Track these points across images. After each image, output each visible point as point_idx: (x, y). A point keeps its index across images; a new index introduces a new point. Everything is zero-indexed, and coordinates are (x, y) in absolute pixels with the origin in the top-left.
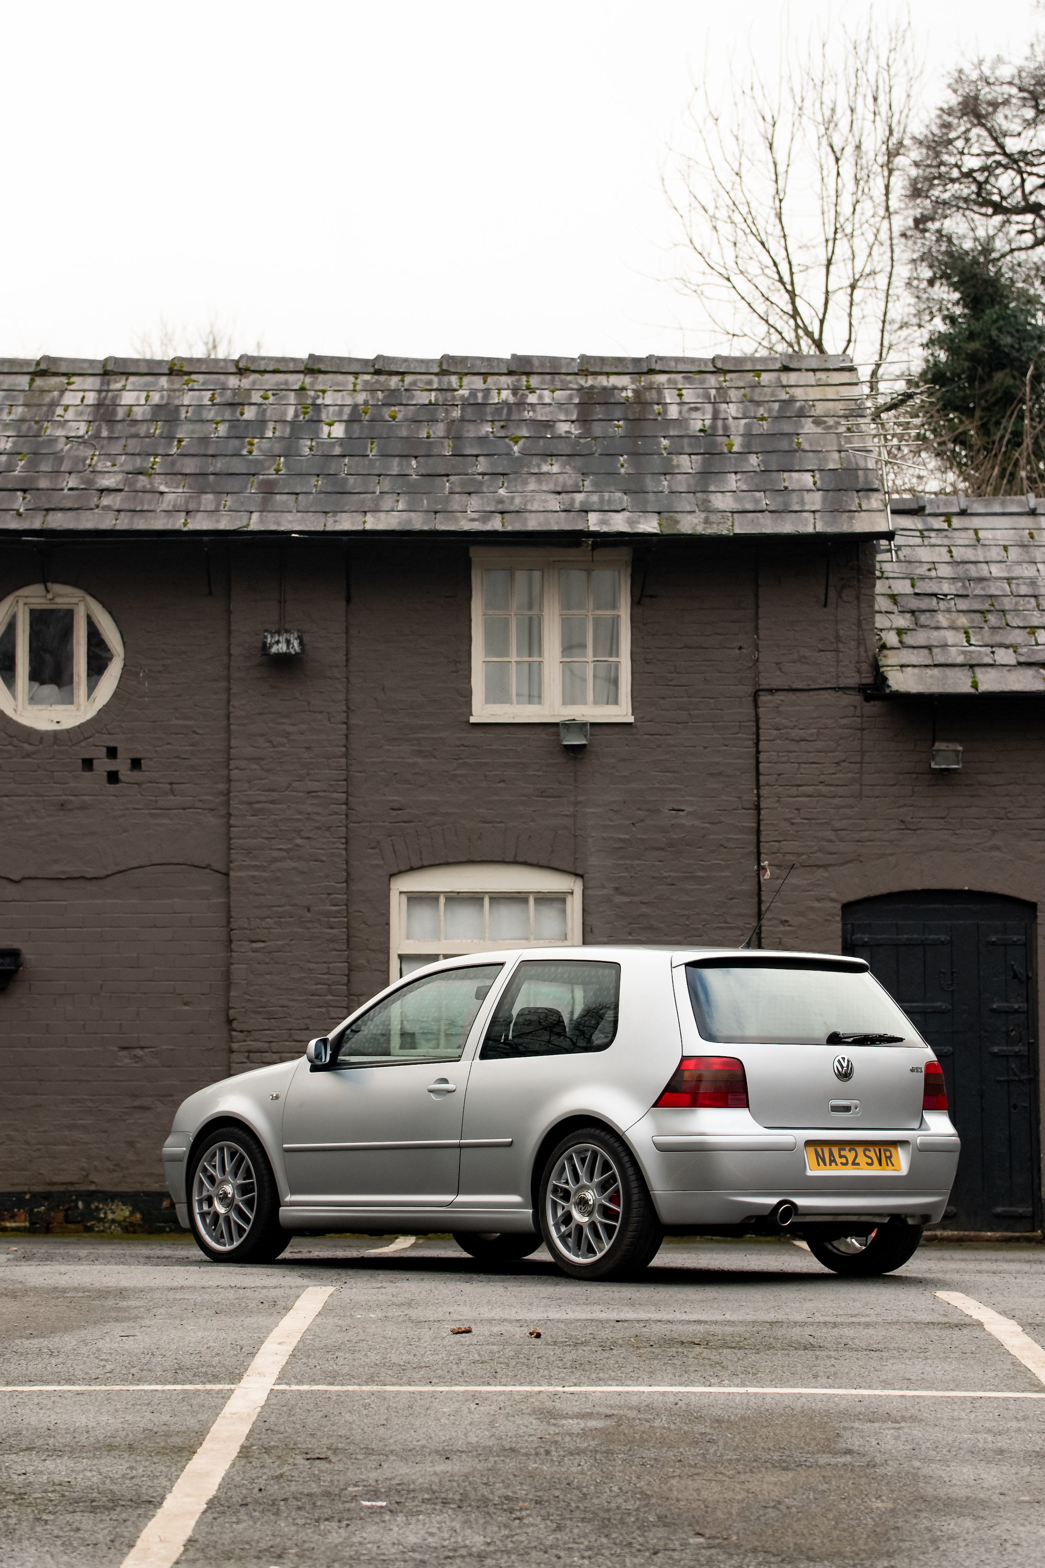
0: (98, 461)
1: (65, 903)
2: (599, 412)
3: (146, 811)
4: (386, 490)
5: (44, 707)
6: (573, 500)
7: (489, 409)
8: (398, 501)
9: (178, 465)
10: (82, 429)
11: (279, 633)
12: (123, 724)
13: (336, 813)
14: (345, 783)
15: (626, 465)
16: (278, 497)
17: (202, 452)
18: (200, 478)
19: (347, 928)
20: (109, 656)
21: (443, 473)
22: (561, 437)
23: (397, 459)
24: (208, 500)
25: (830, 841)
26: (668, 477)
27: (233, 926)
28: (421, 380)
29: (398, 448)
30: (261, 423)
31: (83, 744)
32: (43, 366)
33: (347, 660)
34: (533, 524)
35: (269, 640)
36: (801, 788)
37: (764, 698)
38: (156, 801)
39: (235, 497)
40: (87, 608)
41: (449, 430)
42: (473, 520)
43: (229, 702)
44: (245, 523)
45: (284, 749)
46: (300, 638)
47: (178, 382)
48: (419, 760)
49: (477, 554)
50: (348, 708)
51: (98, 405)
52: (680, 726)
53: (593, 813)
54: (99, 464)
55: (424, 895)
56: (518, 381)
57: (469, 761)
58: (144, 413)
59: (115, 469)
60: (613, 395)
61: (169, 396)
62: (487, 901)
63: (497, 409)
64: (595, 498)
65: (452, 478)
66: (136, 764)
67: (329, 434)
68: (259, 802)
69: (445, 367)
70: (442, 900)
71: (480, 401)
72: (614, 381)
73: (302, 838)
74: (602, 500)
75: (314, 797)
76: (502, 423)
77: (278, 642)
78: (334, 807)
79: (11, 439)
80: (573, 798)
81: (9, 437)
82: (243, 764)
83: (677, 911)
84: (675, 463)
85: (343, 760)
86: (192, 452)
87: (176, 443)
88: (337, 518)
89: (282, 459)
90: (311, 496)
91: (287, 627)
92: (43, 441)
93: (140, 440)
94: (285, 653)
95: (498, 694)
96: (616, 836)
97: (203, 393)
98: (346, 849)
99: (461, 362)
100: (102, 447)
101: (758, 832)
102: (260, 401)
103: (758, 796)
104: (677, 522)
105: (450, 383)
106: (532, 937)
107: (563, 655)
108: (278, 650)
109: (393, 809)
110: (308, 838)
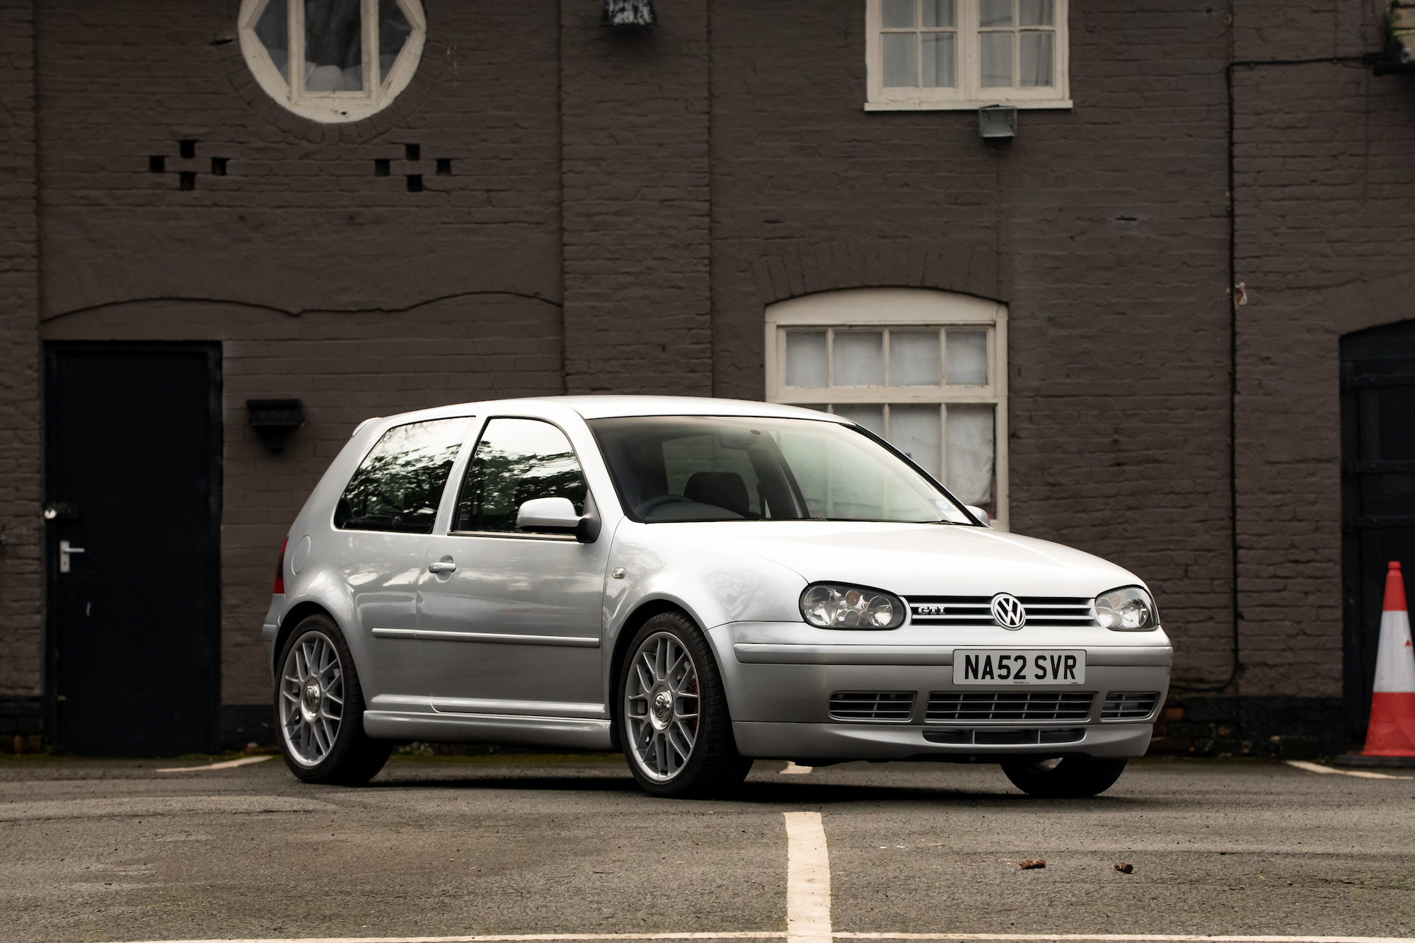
1: (357, 342)
3: (458, 226)
5: (324, 94)
12: (426, 116)
13: (697, 227)
14: (707, 189)
19: (712, 371)
20: (406, 29)
25: (1324, 256)
27: (569, 369)
31: (376, 141)
33: (709, 33)
35: (611, 7)
36: (1287, 189)
37: (1240, 75)
38: (469, 213)
43: (560, 87)
45: (631, 146)
46: (650, 4)
48: (800, 159)
50: (711, 94)
52: (1130, 112)
53: (1021, 224)
55: (808, 330)
57: (863, 159)
62: (886, 336)
66: (443, 166)
68: (600, 214)
70: (830, 336)
73: (655, 259)
75: (669, 206)
77: (623, 10)
78: (694, 220)
80: (995, 206)
82: (579, 165)
83: (1126, 346)
85: (706, 160)
94: (632, 25)
95: (898, 74)
96: (1050, 253)
98: (710, 273)
101: (1232, 245)
103: (1232, 199)
106: (944, 381)
107: (982, 24)
108: (623, 19)
109: (768, 222)
110: (662, 259)
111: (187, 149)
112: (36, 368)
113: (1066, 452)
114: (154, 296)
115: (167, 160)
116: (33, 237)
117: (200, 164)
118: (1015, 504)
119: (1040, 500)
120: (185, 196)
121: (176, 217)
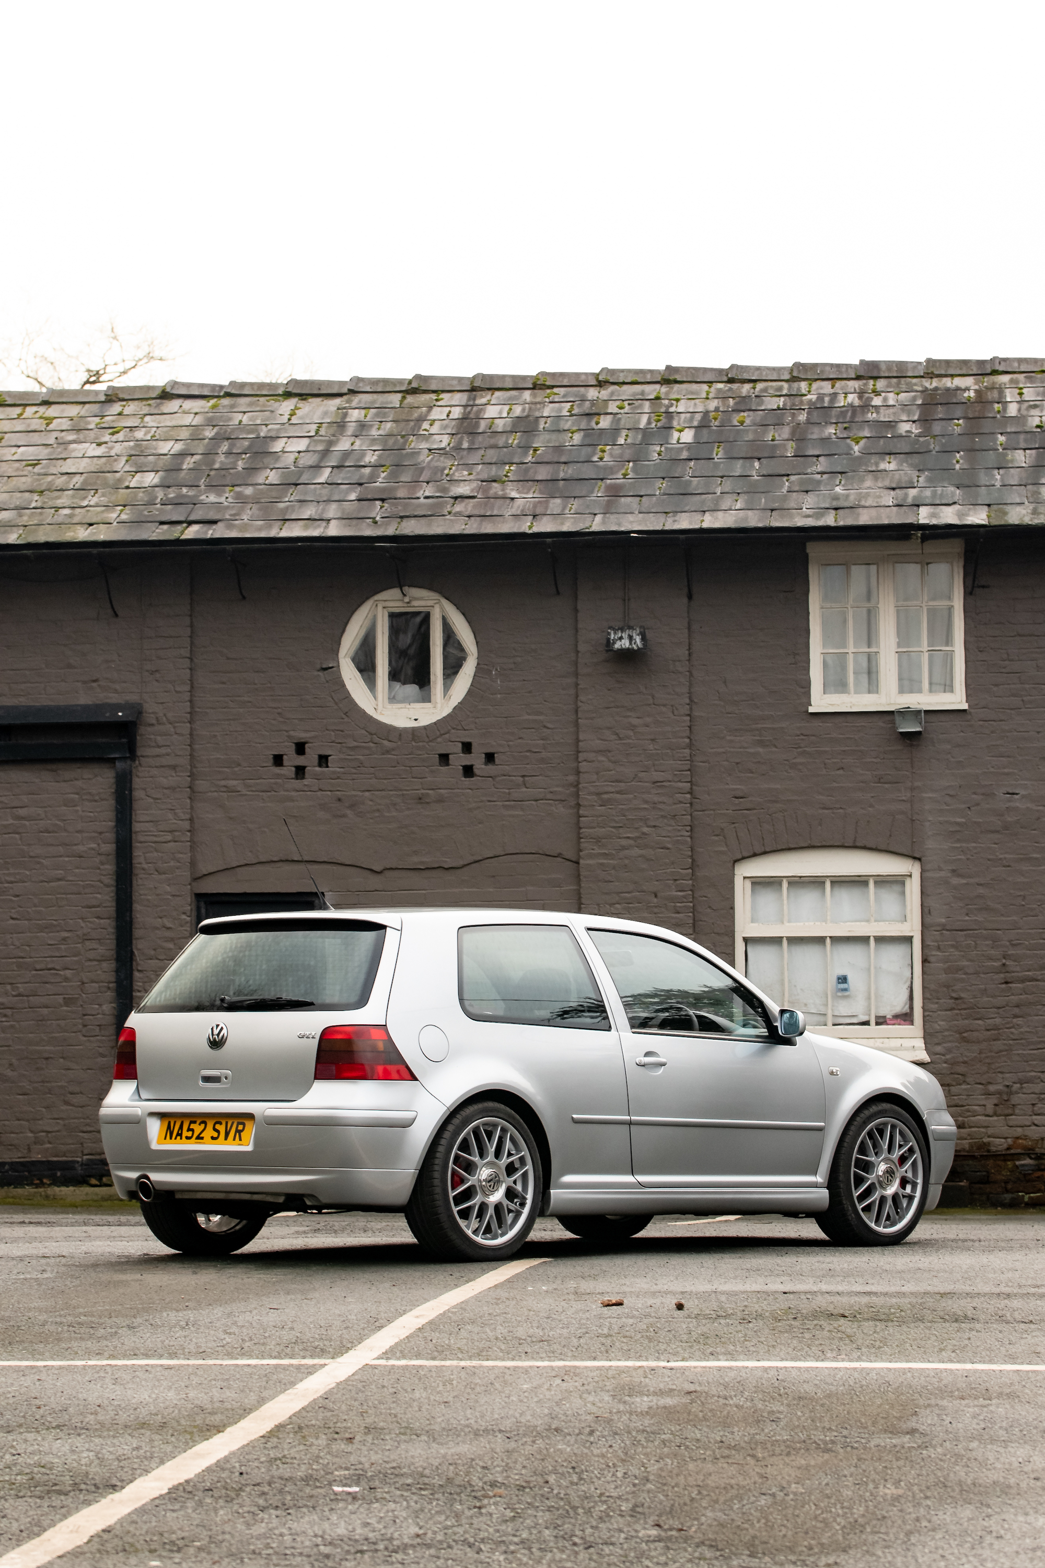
0: (457, 470)
1: (424, 892)
2: (940, 412)
3: (501, 803)
4: (727, 490)
5: (403, 705)
6: (906, 495)
7: (834, 412)
8: (737, 501)
9: (531, 472)
10: (445, 441)
11: (622, 630)
12: (477, 720)
13: (681, 802)
14: (689, 773)
15: (961, 461)
16: (623, 499)
17: (555, 460)
18: (550, 483)
19: (693, 913)
20: (463, 655)
21: (783, 473)
22: (902, 436)
23: (741, 461)
24: (556, 504)
26: (1001, 471)
28: (771, 387)
29: (744, 451)
30: (615, 431)
31: (439, 740)
32: (414, 385)
33: (690, 655)
34: (865, 518)
35: (612, 637)
38: (510, 794)
39: (581, 500)
40: (442, 609)
41: (793, 433)
42: (808, 516)
43: (577, 696)
44: (587, 525)
45: (630, 741)
46: (643, 634)
47: (540, 395)
48: (760, 750)
49: (814, 550)
50: (691, 701)
51: (464, 418)
52: (1013, 712)
53: (930, 798)
54: (457, 474)
55: (767, 880)
56: (865, 385)
57: (807, 749)
58: (504, 425)
59: (471, 477)
60: (955, 395)
61: (530, 409)
62: (828, 884)
63: (842, 412)
64: (928, 493)
65: (792, 478)
66: (490, 758)
67: (679, 439)
68: (606, 793)
69: (795, 374)
70: (785, 884)
71: (826, 405)
72: (959, 382)
73: (648, 827)
74: (934, 494)
75: (660, 787)
76: (846, 425)
77: (621, 638)
78: (679, 796)
79: (376, 453)
80: (910, 784)
81: (375, 451)
82: (591, 756)
83: (1012, 891)
84: (1009, 457)
85: (687, 751)
86: (546, 460)
87: (531, 452)
88: (676, 518)
89: (631, 464)
90: (654, 498)
91: (631, 624)
92: (407, 454)
93: (498, 450)
94: (628, 649)
95: (837, 684)
96: (952, 819)
97: (563, 405)
98: (691, 837)
99: (811, 369)
100: (462, 458)
102: (616, 410)
104: (1005, 513)
105: (799, 389)
106: (873, 919)
107: (899, 645)
108: (621, 645)
109: (736, 798)
110: (654, 826)
111: (300, 748)
112: (188, 914)
113: (966, 974)
114: (275, 859)
115: (285, 757)
116: (188, 816)
117: (309, 760)
118: (927, 1013)
119: (946, 1010)
120: (298, 784)
121: (291, 800)
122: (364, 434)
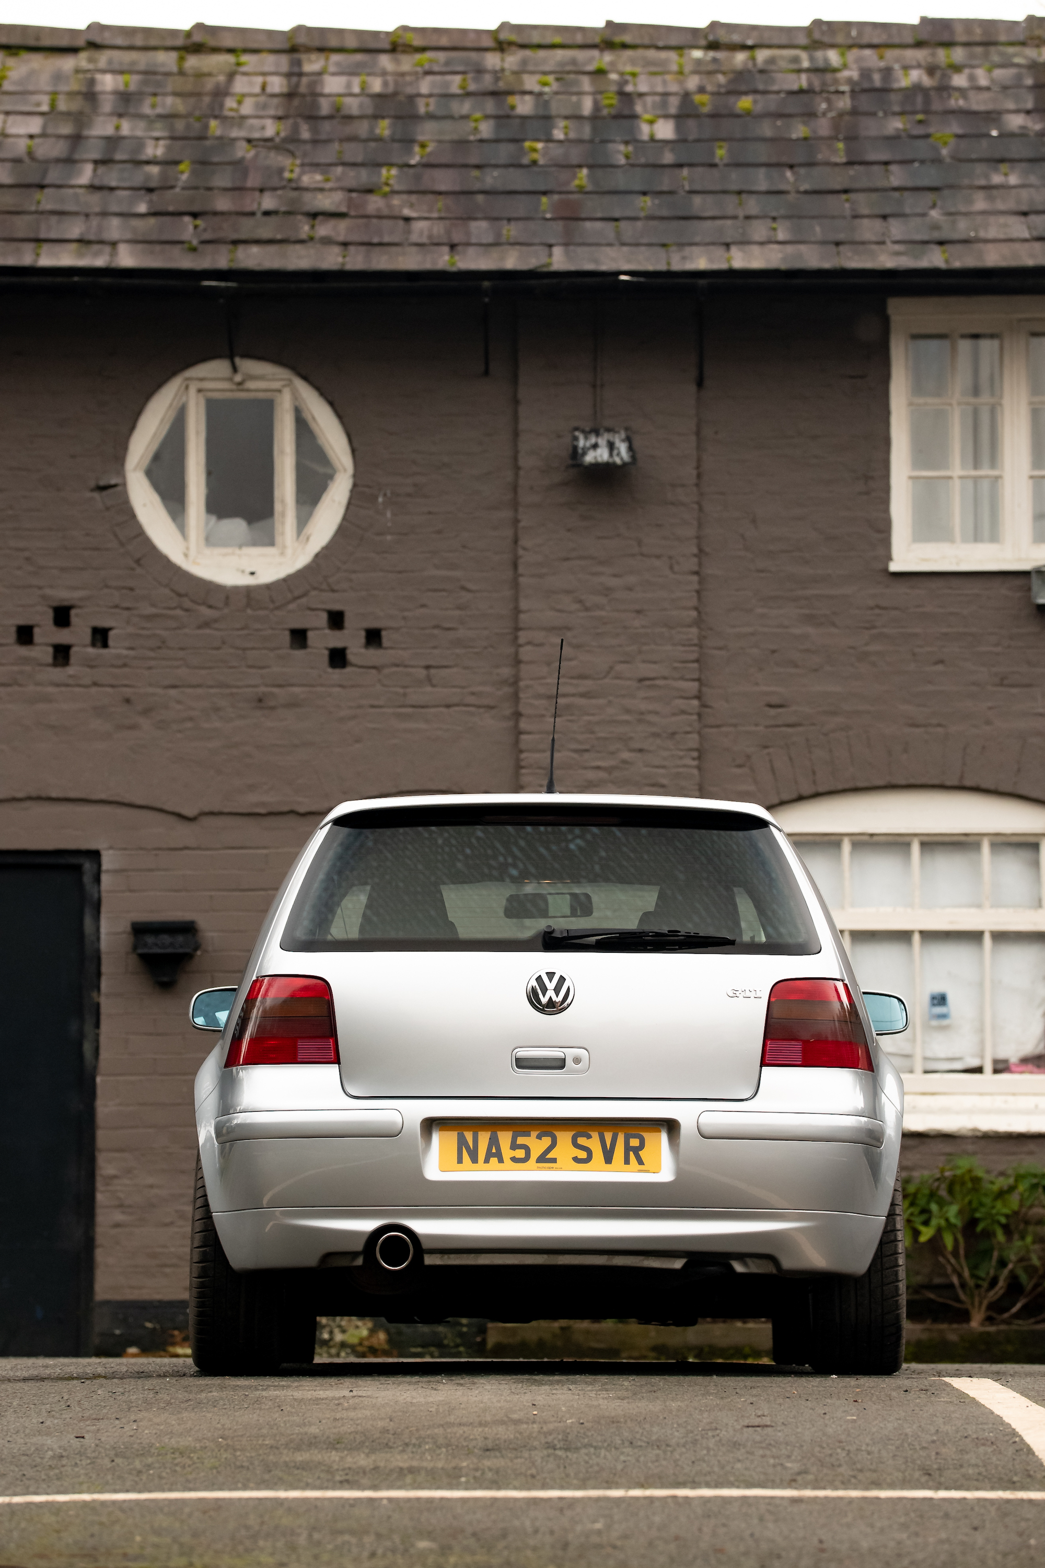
0: (302, 173)
1: (265, 851)
3: (391, 711)
4: (754, 213)
5: (229, 550)
7: (894, 97)
8: (774, 229)
9: (426, 179)
10: (270, 129)
11: (597, 432)
12: (353, 576)
13: (683, 712)
14: (696, 665)
16: (588, 225)
17: (460, 161)
18: (462, 198)
20: (329, 471)
21: (838, 188)
22: (1012, 135)
23: (763, 169)
24: (480, 229)
28: (781, 56)
29: (762, 153)
30: (545, 119)
31: (292, 606)
32: (197, 38)
33: (699, 476)
34: (993, 258)
35: (581, 443)
38: (405, 695)
39: (521, 225)
40: (295, 396)
41: (836, 128)
42: (898, 254)
43: (516, 541)
44: (544, 260)
45: (603, 613)
46: (628, 439)
47: (408, 62)
48: (810, 630)
49: (896, 307)
50: (701, 550)
51: (288, 94)
54: (305, 178)
55: (818, 839)
56: (933, 55)
57: (885, 630)
58: (361, 106)
59: (331, 184)
61: (396, 82)
62: (916, 848)
63: (907, 97)
65: (853, 196)
66: (373, 637)
67: (652, 134)
68: (563, 696)
69: (816, 37)
70: (846, 846)
71: (878, 85)
73: (632, 751)
75: (649, 687)
76: (920, 117)
77: (595, 446)
78: (680, 703)
79: (162, 143)
81: (157, 139)
82: (539, 636)
85: (694, 630)
86: (443, 160)
87: (417, 148)
88: (686, 253)
89: (585, 171)
90: (638, 224)
91: (608, 423)
92: (213, 146)
93: (361, 144)
94: (607, 464)
95: (930, 527)
97: (449, 78)
98: (699, 768)
99: (841, 29)
100: (305, 155)
102: (538, 88)
105: (826, 60)
106: (987, 904)
107: (1035, 467)
108: (595, 458)
109: (771, 706)
110: (641, 750)
111: (62, 616)
114: (19, 795)
115: (36, 630)
117: (77, 634)
120: (58, 674)
121: (47, 699)
122: (132, 110)
